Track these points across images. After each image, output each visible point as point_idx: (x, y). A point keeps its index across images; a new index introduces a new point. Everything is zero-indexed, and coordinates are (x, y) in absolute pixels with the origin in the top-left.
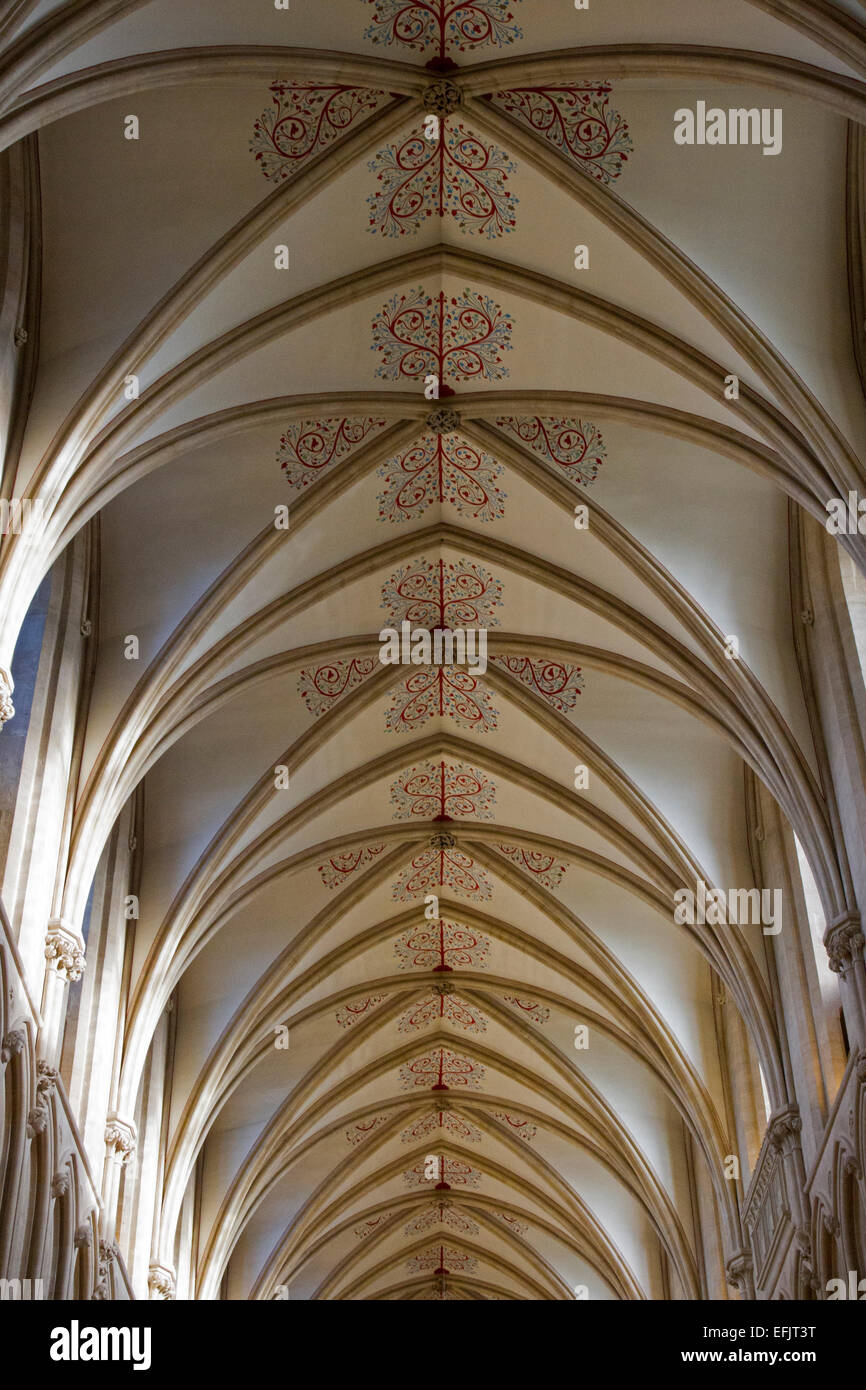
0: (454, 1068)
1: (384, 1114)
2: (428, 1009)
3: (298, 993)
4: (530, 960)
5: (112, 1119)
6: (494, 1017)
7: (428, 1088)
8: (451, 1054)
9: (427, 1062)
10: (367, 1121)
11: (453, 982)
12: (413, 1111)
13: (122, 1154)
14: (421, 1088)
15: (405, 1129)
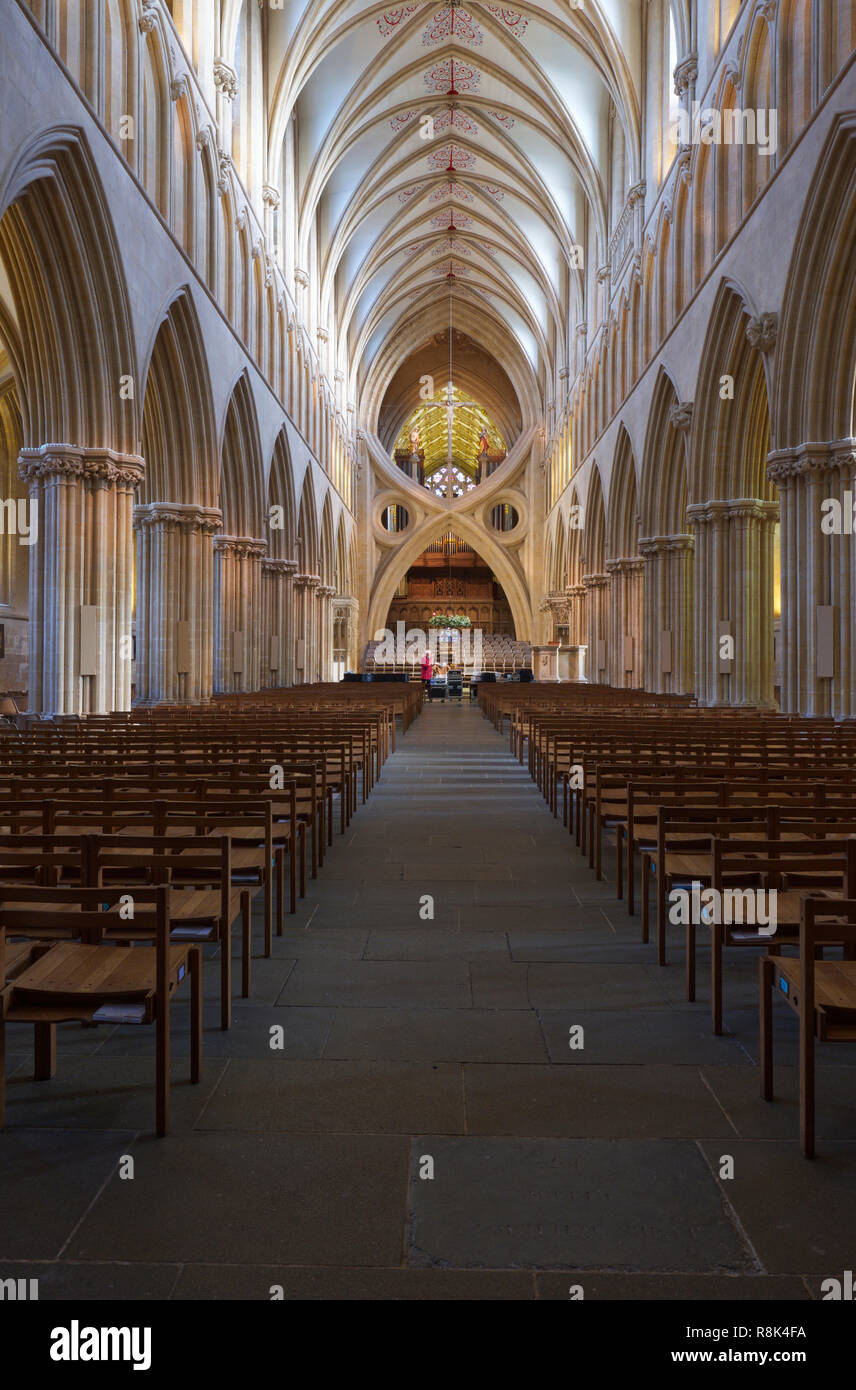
0: (459, 157)
1: (418, 185)
2: (444, 119)
3: (367, 108)
4: (504, 87)
5: (265, 187)
6: (482, 125)
7: (444, 169)
8: (458, 149)
9: (443, 153)
10: (410, 189)
11: (459, 101)
12: (436, 183)
13: (273, 207)
14: (438, 170)
15: (430, 194)
